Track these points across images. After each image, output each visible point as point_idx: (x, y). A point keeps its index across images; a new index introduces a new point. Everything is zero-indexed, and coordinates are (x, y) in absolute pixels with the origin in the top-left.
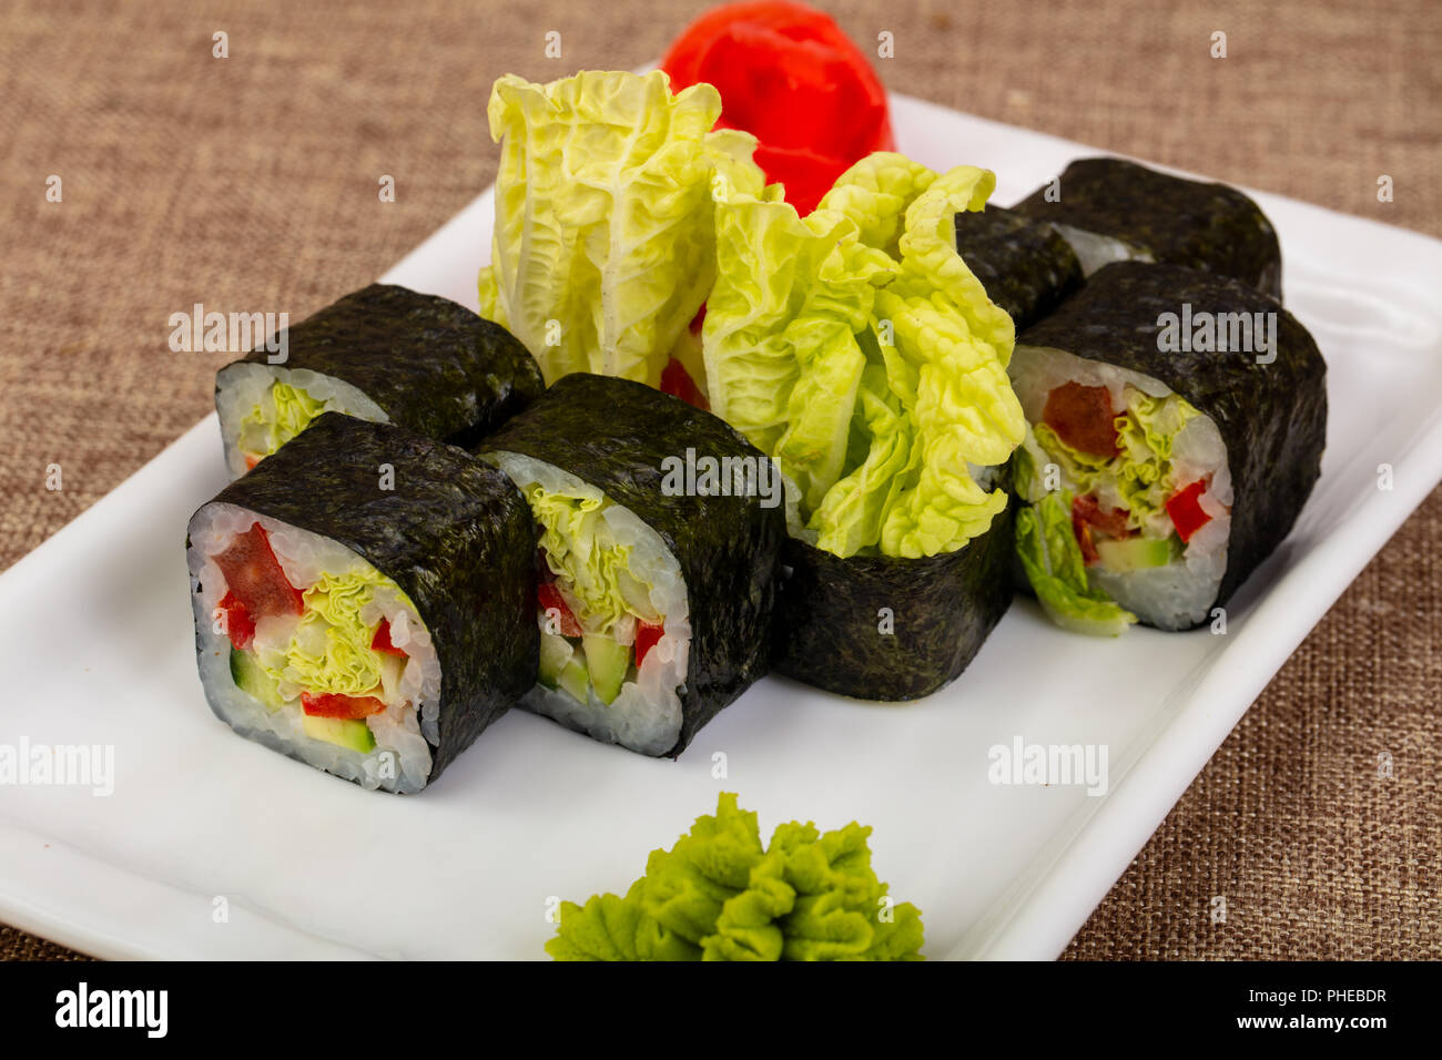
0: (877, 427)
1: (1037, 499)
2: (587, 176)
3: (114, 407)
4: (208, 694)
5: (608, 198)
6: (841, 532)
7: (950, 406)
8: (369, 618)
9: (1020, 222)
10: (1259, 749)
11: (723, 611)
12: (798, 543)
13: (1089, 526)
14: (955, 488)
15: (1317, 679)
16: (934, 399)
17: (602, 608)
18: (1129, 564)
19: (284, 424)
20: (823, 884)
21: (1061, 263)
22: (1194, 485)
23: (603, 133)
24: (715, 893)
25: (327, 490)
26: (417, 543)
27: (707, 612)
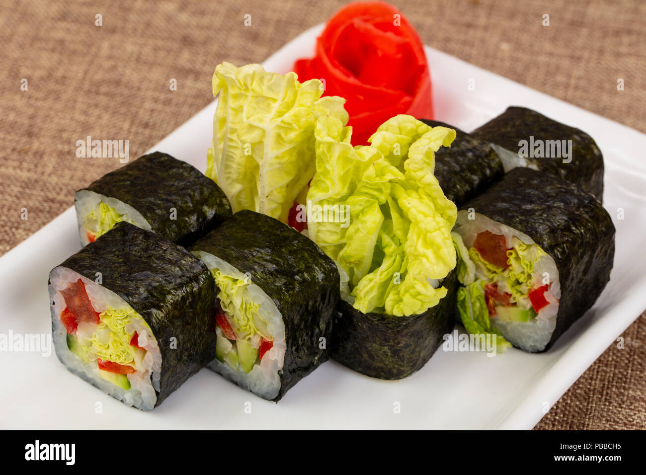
0: (387, 251)
1: (468, 284)
2: (253, 121)
3: (41, 183)
4: (56, 351)
5: (264, 132)
6: (365, 300)
7: (421, 248)
8: (129, 331)
9: (475, 143)
10: (564, 415)
11: (305, 334)
12: (345, 303)
13: (492, 298)
14: (419, 287)
15: (598, 380)
16: (414, 243)
17: (246, 329)
18: (510, 319)
19: (104, 222)
21: (493, 165)
22: (542, 287)
23: (263, 100)
25: (116, 265)
26: (155, 297)
27: (296, 336)
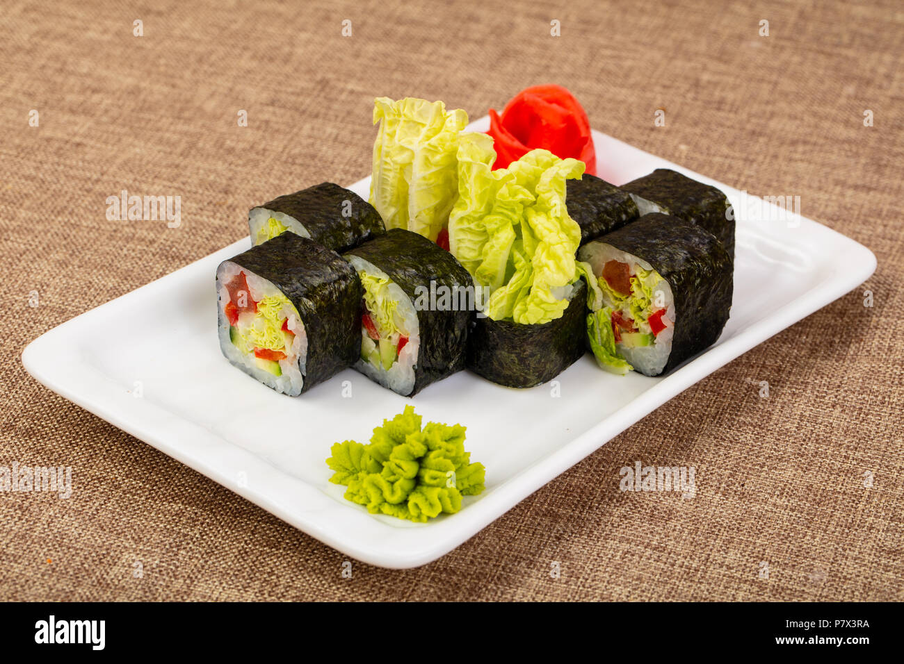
0: (517, 266)
1: (596, 310)
2: (404, 143)
4: (221, 345)
5: (413, 154)
6: (495, 309)
7: (544, 259)
8: (280, 317)
11: (439, 336)
13: (618, 325)
14: (541, 295)
16: (540, 256)
17: (387, 328)
18: (633, 344)
20: (437, 446)
21: (630, 210)
22: (660, 311)
23: (414, 125)
24: (391, 442)
25: (274, 262)
26: (306, 287)
27: (430, 335)
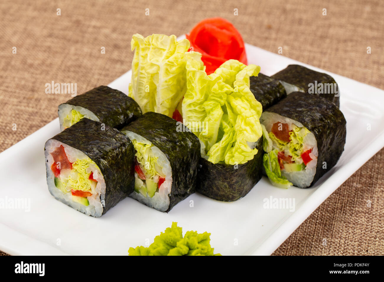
0: (225, 130)
1: (269, 152)
2: (153, 61)
3: (39, 113)
4: (49, 189)
5: (159, 67)
6: (214, 157)
7: (243, 126)
8: (88, 171)
9: (271, 80)
10: (322, 220)
11: (182, 175)
12: (203, 159)
13: (282, 159)
14: (243, 147)
15: (339, 203)
16: (240, 124)
17: (150, 173)
18: (292, 170)
19: (74, 120)
20: (196, 247)
21: (281, 91)
22: (308, 151)
23: (158, 50)
24: (169, 247)
25: (81, 138)
26: (102, 153)
27: (177, 175)
